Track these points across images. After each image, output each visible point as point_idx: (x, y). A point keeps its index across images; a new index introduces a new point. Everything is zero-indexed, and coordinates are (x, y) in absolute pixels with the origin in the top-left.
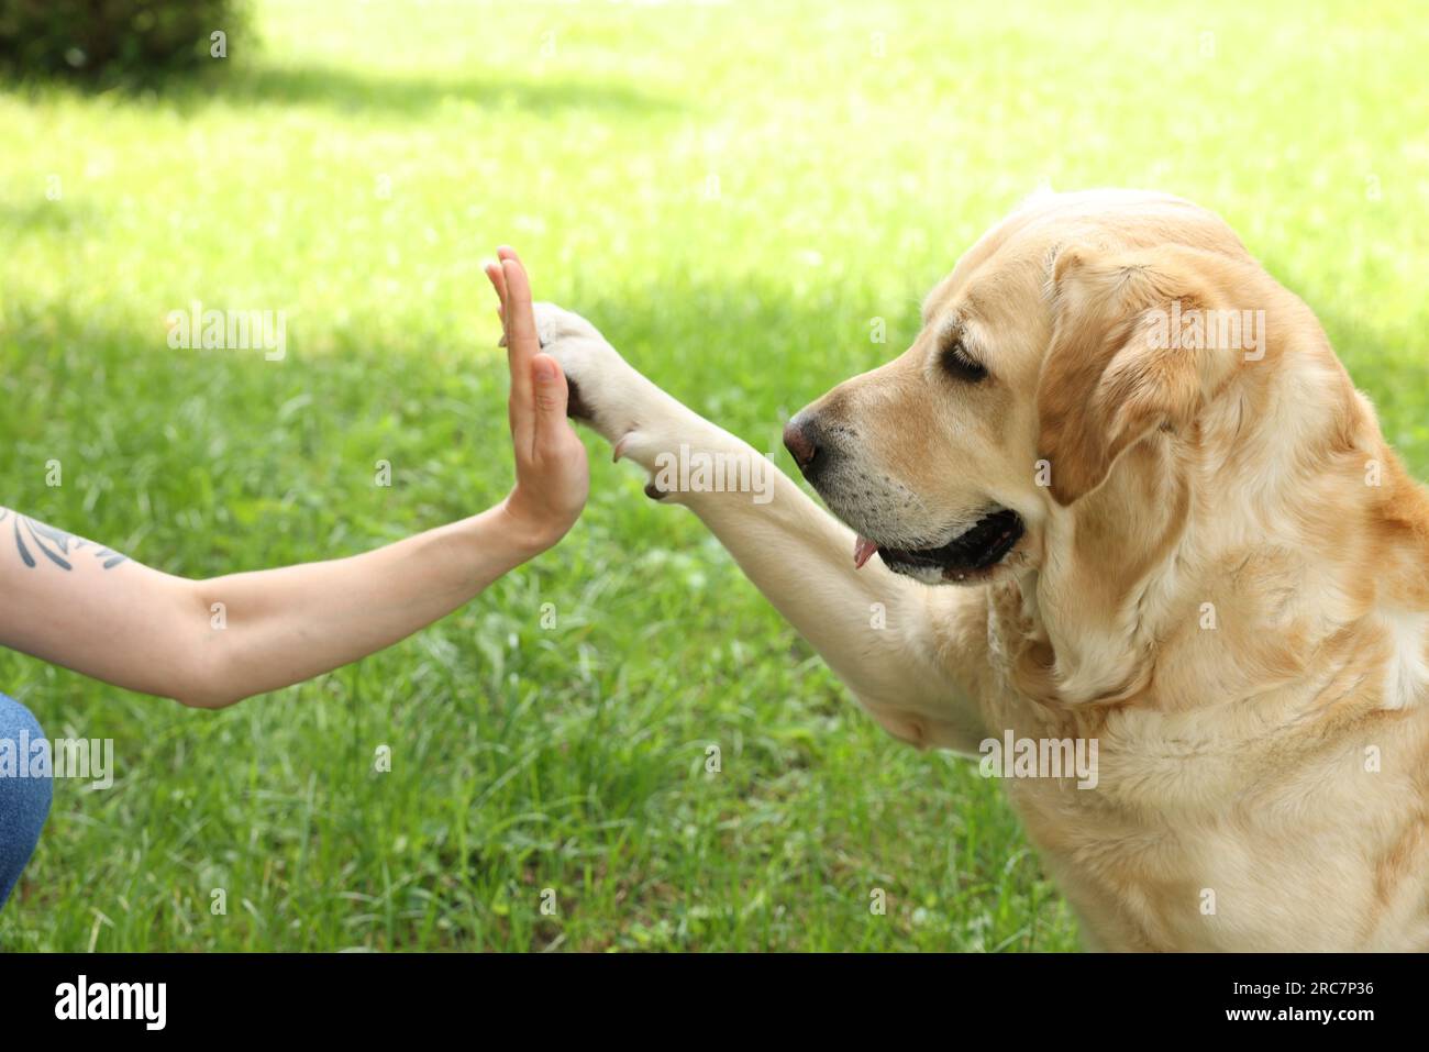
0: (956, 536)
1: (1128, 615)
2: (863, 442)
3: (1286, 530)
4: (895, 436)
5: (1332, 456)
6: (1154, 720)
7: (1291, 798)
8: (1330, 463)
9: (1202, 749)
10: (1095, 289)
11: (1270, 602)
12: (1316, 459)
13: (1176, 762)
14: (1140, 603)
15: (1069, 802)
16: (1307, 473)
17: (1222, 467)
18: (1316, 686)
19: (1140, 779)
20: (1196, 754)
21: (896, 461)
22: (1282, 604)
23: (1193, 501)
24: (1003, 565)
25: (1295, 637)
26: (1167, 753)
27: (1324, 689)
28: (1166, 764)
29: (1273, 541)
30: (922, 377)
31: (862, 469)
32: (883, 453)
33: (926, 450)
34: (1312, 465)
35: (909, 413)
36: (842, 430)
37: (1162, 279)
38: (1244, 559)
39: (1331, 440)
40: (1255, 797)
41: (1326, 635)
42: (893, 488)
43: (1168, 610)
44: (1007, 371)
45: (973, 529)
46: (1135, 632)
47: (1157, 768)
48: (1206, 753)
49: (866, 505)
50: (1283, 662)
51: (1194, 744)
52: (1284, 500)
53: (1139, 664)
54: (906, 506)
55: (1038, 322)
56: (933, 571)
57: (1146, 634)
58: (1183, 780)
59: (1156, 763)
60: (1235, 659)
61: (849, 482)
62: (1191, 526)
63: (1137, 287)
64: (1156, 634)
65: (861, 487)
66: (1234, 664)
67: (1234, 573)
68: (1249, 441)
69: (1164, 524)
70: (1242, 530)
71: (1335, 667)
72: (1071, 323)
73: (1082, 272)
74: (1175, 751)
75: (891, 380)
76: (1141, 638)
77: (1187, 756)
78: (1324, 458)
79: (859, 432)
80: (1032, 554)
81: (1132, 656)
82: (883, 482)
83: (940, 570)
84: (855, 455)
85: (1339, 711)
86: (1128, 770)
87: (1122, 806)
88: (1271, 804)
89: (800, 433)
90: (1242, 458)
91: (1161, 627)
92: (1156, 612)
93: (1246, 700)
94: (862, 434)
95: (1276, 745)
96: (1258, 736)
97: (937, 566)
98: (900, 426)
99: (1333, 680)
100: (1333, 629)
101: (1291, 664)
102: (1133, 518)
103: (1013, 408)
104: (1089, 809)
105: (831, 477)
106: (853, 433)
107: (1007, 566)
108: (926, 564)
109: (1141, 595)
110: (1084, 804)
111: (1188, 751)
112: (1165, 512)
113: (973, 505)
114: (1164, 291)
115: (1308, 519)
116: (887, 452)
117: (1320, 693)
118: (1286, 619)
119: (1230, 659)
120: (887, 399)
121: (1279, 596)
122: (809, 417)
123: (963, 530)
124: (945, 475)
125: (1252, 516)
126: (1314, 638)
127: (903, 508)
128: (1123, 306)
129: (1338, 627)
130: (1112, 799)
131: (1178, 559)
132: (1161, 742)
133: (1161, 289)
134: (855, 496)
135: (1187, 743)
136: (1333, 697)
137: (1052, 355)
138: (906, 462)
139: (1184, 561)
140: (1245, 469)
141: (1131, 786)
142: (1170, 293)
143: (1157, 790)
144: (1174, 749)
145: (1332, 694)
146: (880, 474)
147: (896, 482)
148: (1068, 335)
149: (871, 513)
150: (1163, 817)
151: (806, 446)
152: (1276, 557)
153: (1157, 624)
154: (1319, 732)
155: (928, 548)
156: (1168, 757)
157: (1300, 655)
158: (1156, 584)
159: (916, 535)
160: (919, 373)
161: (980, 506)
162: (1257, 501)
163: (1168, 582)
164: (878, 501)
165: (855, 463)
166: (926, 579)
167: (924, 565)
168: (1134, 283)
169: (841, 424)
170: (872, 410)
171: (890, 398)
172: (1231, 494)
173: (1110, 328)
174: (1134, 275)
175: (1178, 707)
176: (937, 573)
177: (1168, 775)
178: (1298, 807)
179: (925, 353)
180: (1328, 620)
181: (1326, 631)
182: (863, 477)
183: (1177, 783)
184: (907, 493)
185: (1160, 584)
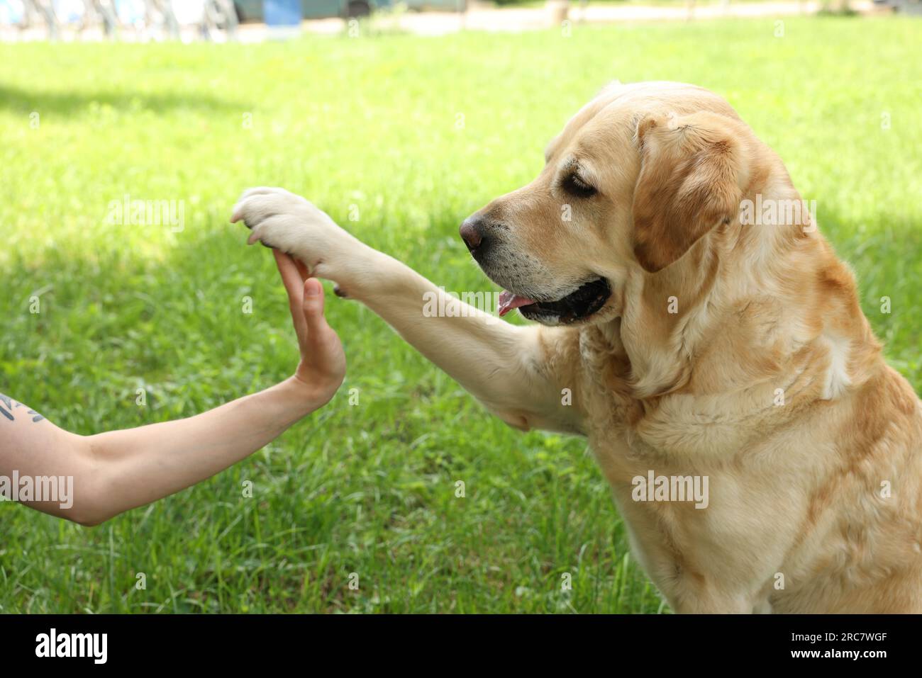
0: (567, 294)
1: (676, 339)
2: (513, 234)
3: (771, 287)
4: (533, 230)
5: (795, 240)
6: (689, 400)
7: (766, 452)
8: (795, 245)
9: (719, 420)
10: (664, 140)
11: (761, 330)
12: (787, 242)
13: (700, 428)
14: (684, 330)
15: (633, 453)
16: (782, 251)
17: (735, 247)
18: (787, 382)
19: (678, 437)
20: (714, 423)
21: (533, 246)
22: (769, 331)
23: (720, 267)
24: (598, 314)
25: (776, 353)
26: (695, 422)
27: (792, 384)
28: (694, 429)
29: (765, 293)
30: (550, 193)
31: (512, 250)
32: (526, 240)
33: (553, 239)
34: (784, 246)
35: (542, 215)
36: (499, 226)
37: (707, 133)
38: (747, 304)
39: (795, 231)
40: (746, 451)
41: (794, 351)
42: (531, 262)
43: (702, 335)
44: (609, 190)
45: (577, 291)
46: (680, 350)
47: (688, 431)
48: (721, 423)
49: (513, 272)
50: (769, 366)
51: (713, 417)
52: (770, 268)
53: (682, 370)
54: (538, 273)
55: (628, 160)
56: (553, 318)
57: (687, 350)
58: (705, 439)
59: (688, 428)
60: (740, 365)
61: (504, 259)
62: (718, 283)
63: (691, 138)
64: (694, 350)
65: (510, 261)
66: (740, 369)
67: (742, 311)
68: (750, 231)
69: (702, 282)
70: (745, 287)
71: (798, 371)
72: (651, 162)
73: (656, 130)
74: (701, 421)
75: (529, 196)
76: (684, 353)
77: (707, 425)
78: (791, 242)
79: (510, 227)
80: (617, 306)
81: (678, 365)
82: (525, 258)
83: (558, 317)
84: (508, 242)
85: (801, 400)
86: (672, 431)
87: (667, 455)
88: (755, 454)
89: (472, 229)
90: (746, 243)
91: (697, 345)
92: (693, 336)
93: (746, 390)
94: (512, 228)
95: (762, 420)
96: (754, 414)
97: (555, 315)
98: (536, 224)
99: (797, 380)
100: (798, 347)
101: (774, 367)
102: (684, 279)
103: (613, 213)
104: (645, 457)
105: (493, 256)
106: (507, 228)
107: (600, 314)
108: (549, 314)
109: (684, 325)
110: (642, 453)
111: (708, 421)
112: (703, 273)
113: (579, 274)
114: (708, 139)
115: (784, 279)
116: (528, 240)
117: (789, 387)
118: (771, 341)
119: (737, 366)
120: (529, 208)
121: (767, 327)
122: (478, 219)
123: (571, 291)
124: (564, 254)
125: (751, 277)
126: (787, 351)
127: (537, 275)
128: (683, 150)
129: (802, 346)
130: (661, 451)
131: (709, 303)
132: (691, 414)
133: (706, 138)
134: (506, 267)
135: (708, 416)
136: (798, 390)
137: (641, 182)
138: (540, 246)
139: (713, 305)
140: (748, 249)
141: (673, 442)
142: (712, 141)
143: (687, 445)
144: (699, 419)
145: (796, 388)
146: (524, 253)
147: (533, 258)
148: (650, 170)
149: (516, 278)
150: (690, 461)
151: (477, 236)
152: (766, 303)
153: (695, 345)
154: (788, 414)
155: (549, 301)
156: (696, 424)
157: (779, 363)
158: (694, 319)
159: (543, 292)
160: (547, 191)
161: (582, 277)
162: (754, 269)
163: (702, 317)
164: (521, 270)
165: (507, 246)
166: (549, 323)
167: (548, 314)
168: (688, 136)
169: (499, 222)
170: (519, 214)
171: (530, 206)
172: (741, 264)
173: (677, 164)
174: (688, 132)
175: (705, 393)
176: (556, 319)
177: (695, 436)
178: (770, 456)
179: (551, 179)
180: (796, 341)
181: (793, 348)
182: (512, 255)
183: (701, 441)
184: (539, 265)
185: (696, 320)
